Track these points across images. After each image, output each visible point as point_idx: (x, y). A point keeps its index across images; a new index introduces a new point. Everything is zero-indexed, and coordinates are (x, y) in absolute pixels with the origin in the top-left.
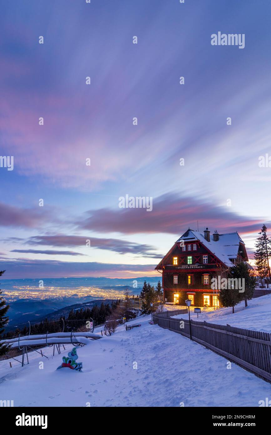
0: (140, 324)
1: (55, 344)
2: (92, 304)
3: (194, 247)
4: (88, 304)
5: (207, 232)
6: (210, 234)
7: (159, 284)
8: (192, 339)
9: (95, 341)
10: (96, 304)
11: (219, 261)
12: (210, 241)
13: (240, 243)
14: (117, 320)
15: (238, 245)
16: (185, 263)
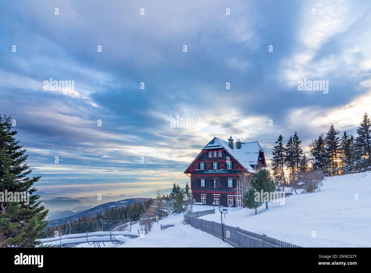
0: (174, 224)
1: (96, 242)
2: (126, 202)
3: (219, 153)
4: (123, 202)
5: (231, 140)
6: (233, 142)
7: (187, 186)
8: (225, 241)
9: (133, 239)
10: (129, 201)
11: (242, 167)
12: (233, 149)
13: (260, 151)
14: (151, 218)
15: (258, 153)
16: (211, 168)
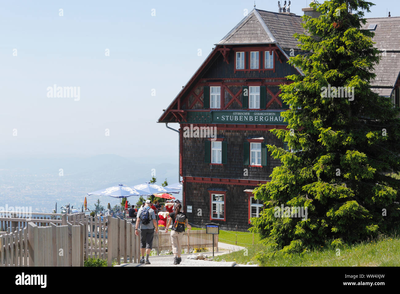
3: (267, 58)
16: (240, 105)
